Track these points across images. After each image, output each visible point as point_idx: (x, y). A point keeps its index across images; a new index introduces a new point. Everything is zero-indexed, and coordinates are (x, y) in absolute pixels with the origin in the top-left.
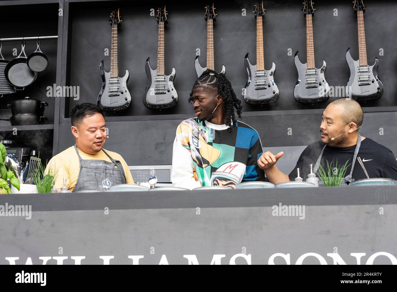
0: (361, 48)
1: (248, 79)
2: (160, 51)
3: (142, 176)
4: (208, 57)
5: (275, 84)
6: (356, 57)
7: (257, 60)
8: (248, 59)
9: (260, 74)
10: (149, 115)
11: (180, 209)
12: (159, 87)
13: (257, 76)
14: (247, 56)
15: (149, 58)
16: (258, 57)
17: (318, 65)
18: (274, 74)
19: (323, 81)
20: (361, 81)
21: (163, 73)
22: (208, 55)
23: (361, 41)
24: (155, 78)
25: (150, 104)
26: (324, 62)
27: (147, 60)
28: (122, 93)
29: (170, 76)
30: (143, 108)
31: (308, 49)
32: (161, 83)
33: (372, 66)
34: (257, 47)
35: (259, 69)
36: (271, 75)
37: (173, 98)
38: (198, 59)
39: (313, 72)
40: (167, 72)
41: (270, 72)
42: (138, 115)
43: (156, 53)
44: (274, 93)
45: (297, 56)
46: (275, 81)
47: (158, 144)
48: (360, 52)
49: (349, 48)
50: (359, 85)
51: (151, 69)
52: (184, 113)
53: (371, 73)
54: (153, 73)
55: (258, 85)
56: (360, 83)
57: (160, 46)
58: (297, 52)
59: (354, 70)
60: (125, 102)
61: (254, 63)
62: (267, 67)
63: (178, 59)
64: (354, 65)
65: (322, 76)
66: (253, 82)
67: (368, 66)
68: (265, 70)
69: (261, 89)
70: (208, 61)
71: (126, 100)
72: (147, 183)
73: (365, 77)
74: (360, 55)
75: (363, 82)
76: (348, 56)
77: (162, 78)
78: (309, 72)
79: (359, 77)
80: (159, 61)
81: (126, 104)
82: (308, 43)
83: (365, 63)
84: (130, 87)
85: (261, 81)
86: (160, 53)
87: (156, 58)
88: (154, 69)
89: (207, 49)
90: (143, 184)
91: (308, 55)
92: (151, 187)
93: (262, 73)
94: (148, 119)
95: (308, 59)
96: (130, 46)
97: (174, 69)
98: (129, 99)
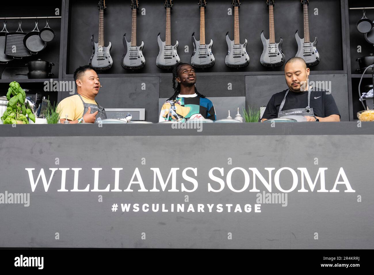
0: (271, 31)
1: (194, 50)
2: (133, 29)
3: (120, 116)
4: (167, 34)
5: (212, 54)
6: (267, 37)
7: (201, 38)
8: (194, 36)
9: (202, 47)
10: (125, 73)
11: (148, 136)
12: (132, 54)
13: (201, 49)
14: (193, 34)
15: (125, 34)
16: (201, 35)
17: (242, 42)
18: (212, 47)
19: (245, 53)
20: (270, 53)
21: (135, 45)
22: (167, 33)
23: (271, 26)
24: (130, 48)
25: (126, 66)
26: (246, 40)
27: (124, 36)
28: (107, 58)
29: (140, 47)
30: (121, 69)
31: (235, 30)
32: (134, 52)
33: (278, 44)
34: (200, 28)
35: (201, 44)
36: (209, 48)
37: (142, 62)
38: (159, 36)
39: (238, 46)
40: (138, 44)
41: (209, 45)
42: (118, 73)
43: (131, 30)
44: (211, 60)
45: (228, 35)
46: (212, 52)
47: (131, 94)
48: (270, 34)
49: (263, 31)
50: (269, 56)
51: (127, 42)
52: (149, 73)
53: (278, 49)
54: (129, 44)
55: (201, 55)
56: (269, 55)
57: (133, 26)
58: (228, 33)
59: (266, 46)
60: (108, 64)
61: (198, 39)
62: (207, 42)
63: (146, 35)
64: (266, 42)
65: (244, 50)
66: (197, 52)
67: (276, 43)
68: (206, 45)
69: (202, 58)
70: (167, 37)
71: (109, 62)
72: (125, 119)
73: (273, 51)
74: (270, 36)
75: (272, 54)
76: (262, 36)
77: (134, 48)
78: (236, 46)
79: (269, 51)
80: (133, 36)
81: (109, 66)
82: (235, 26)
83: (273, 41)
84: (112, 54)
85: (203, 52)
86: (133, 31)
87: (131, 34)
88: (129, 42)
89: (166, 28)
90: (122, 119)
91: (235, 35)
92: (127, 122)
93: (203, 47)
94: (124, 77)
95: (235, 37)
96: (112, 25)
97: (143, 42)
98: (112, 62)
